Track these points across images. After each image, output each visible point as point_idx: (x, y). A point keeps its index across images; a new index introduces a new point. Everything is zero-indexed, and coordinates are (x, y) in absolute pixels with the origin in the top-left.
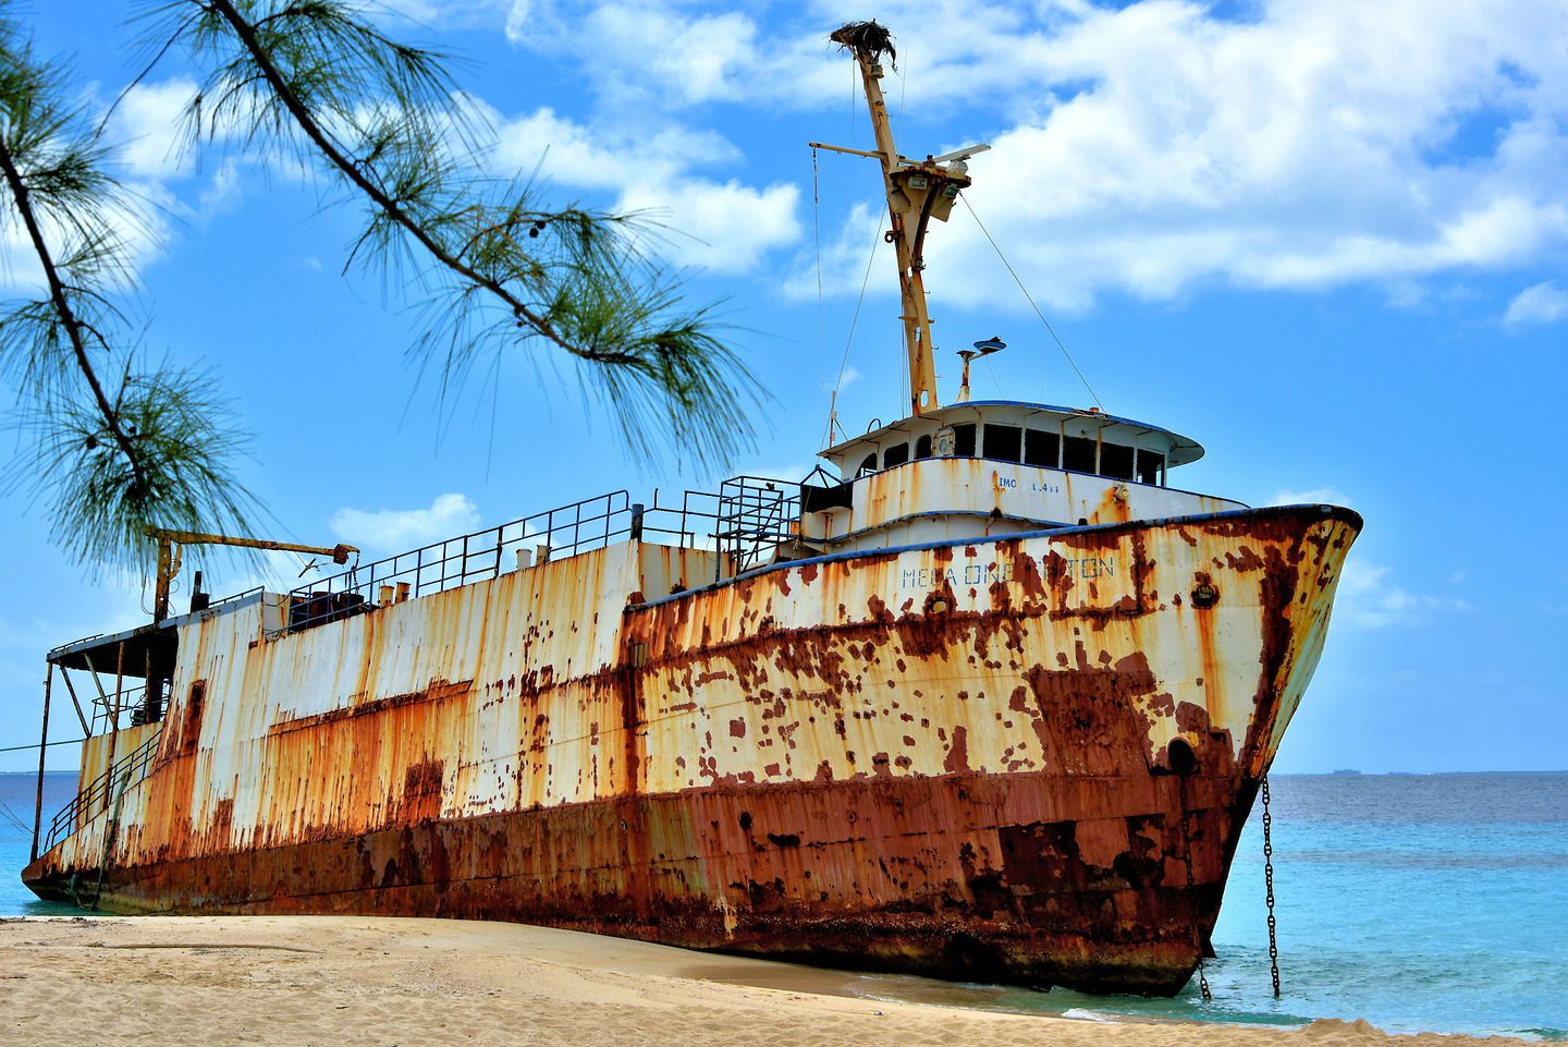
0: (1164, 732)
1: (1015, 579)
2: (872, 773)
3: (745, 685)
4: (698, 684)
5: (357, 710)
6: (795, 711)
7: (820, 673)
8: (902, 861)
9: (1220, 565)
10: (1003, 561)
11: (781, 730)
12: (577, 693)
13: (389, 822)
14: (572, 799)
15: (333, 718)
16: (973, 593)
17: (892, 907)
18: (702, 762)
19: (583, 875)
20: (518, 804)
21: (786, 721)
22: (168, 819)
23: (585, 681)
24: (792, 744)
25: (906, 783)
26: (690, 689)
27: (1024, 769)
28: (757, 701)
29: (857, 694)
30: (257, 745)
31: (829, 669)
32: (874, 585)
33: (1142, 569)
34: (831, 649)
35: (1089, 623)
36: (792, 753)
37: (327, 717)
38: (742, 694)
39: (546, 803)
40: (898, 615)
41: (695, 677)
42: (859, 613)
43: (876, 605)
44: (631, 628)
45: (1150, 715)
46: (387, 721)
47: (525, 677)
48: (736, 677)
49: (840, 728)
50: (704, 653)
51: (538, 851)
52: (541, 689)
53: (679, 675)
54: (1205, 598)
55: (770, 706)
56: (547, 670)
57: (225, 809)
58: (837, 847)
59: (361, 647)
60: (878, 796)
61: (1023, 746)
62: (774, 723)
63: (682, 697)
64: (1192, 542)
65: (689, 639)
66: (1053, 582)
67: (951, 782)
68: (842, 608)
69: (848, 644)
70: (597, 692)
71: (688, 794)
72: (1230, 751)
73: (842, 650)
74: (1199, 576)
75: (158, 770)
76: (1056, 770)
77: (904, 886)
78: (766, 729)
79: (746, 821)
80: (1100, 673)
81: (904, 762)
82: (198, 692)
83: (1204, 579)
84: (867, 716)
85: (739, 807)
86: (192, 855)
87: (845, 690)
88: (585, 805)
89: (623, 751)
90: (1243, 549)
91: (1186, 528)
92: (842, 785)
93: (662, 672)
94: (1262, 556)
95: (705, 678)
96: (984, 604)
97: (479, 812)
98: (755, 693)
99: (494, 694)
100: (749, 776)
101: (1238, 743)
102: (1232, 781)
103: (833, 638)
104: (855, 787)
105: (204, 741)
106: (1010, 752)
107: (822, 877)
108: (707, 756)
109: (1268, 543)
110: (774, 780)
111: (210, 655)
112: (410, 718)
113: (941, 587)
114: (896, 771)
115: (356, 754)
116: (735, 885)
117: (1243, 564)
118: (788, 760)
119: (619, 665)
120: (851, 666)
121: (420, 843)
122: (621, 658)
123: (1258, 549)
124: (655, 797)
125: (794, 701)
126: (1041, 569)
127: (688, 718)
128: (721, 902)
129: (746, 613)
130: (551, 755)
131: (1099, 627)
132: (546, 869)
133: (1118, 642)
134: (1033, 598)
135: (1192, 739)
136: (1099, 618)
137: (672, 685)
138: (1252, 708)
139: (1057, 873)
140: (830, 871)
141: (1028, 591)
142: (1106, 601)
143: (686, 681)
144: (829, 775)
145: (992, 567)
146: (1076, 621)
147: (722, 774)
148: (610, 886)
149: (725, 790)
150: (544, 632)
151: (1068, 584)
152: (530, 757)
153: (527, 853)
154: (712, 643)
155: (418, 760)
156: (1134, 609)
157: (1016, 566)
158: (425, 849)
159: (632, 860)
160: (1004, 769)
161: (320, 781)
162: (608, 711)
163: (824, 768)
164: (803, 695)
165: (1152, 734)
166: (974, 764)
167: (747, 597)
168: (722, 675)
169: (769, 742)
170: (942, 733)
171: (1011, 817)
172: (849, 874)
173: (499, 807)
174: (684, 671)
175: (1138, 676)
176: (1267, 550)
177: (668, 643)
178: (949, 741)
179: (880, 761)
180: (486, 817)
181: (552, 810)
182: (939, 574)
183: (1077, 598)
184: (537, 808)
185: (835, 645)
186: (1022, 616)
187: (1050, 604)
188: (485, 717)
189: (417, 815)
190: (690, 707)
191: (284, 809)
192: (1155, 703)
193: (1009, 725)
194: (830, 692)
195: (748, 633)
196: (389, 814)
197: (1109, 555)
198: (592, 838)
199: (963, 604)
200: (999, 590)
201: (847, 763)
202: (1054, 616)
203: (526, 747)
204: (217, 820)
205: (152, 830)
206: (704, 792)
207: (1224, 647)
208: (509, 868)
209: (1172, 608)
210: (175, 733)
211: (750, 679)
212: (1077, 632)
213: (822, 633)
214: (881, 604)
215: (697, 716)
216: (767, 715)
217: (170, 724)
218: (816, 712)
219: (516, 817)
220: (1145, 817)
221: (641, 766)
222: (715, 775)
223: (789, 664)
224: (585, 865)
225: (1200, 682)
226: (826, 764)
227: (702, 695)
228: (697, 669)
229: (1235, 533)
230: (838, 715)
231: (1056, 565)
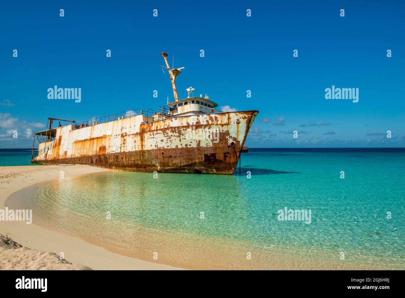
0: (230, 141)
1: (210, 120)
2: (185, 147)
3: (164, 135)
4: (155, 134)
5: (90, 139)
6: (173, 138)
7: (178, 133)
8: (188, 159)
9: (241, 118)
10: (208, 118)
11: (170, 141)
12: (131, 136)
13: (96, 154)
14: (131, 151)
15: (85, 140)
16: (203, 122)
17: (186, 166)
18: (155, 145)
19: (133, 161)
20: (120, 151)
21: (171, 140)
22: (56, 154)
23: (133, 134)
24: (172, 143)
25: (190, 148)
26: (154, 135)
27: (209, 146)
28: (166, 137)
29: (184, 136)
30: (71, 144)
31: (179, 132)
32: (187, 120)
33: (229, 118)
34: (180, 129)
35: (221, 126)
36: (172, 144)
37: (84, 140)
38: (164, 136)
39: (126, 151)
40: (191, 125)
41: (155, 133)
42: (185, 124)
43: (188, 123)
44: (142, 127)
45: (229, 139)
46: (95, 141)
47: (121, 134)
48: (163, 133)
49: (180, 140)
50: (157, 130)
51: (124, 158)
52: (125, 136)
53: (152, 133)
54: (238, 123)
55: (168, 138)
56: (125, 133)
57: (66, 153)
58: (178, 157)
59: (90, 131)
60: (185, 150)
61: (209, 143)
62: (169, 140)
63: (152, 136)
64: (237, 115)
65: (153, 128)
66: (216, 120)
67: (197, 148)
68: (182, 124)
69: (183, 129)
70: (136, 136)
71: (153, 150)
72: (240, 144)
73: (182, 129)
74: (237, 120)
75: (54, 147)
76: (214, 146)
77: (188, 162)
78: (167, 141)
79: (163, 153)
80: (222, 133)
81: (190, 145)
82: (61, 137)
83: (238, 120)
84: (185, 139)
85: (161, 152)
86: (60, 158)
87: (182, 135)
88: (133, 152)
89: (141, 144)
90: (245, 116)
91: (236, 113)
92: (180, 149)
93: (149, 133)
94: (247, 117)
95: (156, 134)
96: (205, 123)
97: (113, 153)
98: (166, 136)
99: (116, 136)
100: (164, 147)
101: (241, 143)
102: (240, 148)
103: (181, 128)
104: (182, 149)
105: (62, 143)
106: (207, 144)
107: (175, 161)
108: (156, 145)
109: (248, 115)
110: (168, 148)
111: (62, 132)
112: (100, 140)
113: (198, 121)
114: (189, 146)
115: (90, 145)
116: (160, 162)
117: (244, 118)
118: (171, 145)
119: (140, 132)
120: (183, 132)
121: (102, 157)
122: (140, 131)
123: (247, 116)
124: (146, 150)
125: (173, 137)
126: (214, 119)
127: (153, 139)
128: (157, 165)
129: (165, 124)
130: (126, 145)
131: (222, 126)
132: (126, 160)
133: (225, 129)
134: (213, 122)
135: (234, 142)
136: (222, 125)
137: (150, 135)
138: (243, 138)
139: (212, 160)
140: (176, 161)
141: (212, 121)
142: (224, 123)
143: (153, 134)
144: (178, 147)
145: (206, 118)
146: (219, 126)
147: (159, 147)
148: (138, 163)
149: (159, 149)
150: (125, 128)
151: (218, 120)
152: (123, 145)
153: (122, 158)
154: (158, 129)
155: (101, 146)
156: (228, 124)
157: (210, 118)
158: (103, 158)
159: (142, 159)
160: (206, 146)
161: (83, 149)
162: (138, 138)
163: (177, 146)
164: (174, 136)
165: (229, 141)
166: (201, 146)
167: (165, 122)
168: (160, 133)
169: (168, 143)
170: (197, 141)
171: (206, 153)
172: (179, 161)
173: (117, 152)
174: (153, 133)
175: (227, 133)
176: (248, 116)
177: (149, 129)
178: (198, 142)
179: (186, 145)
180: (115, 153)
181: (127, 152)
182: (198, 119)
183: (219, 122)
184: (124, 152)
185: (181, 129)
186: (211, 125)
187: (215, 123)
188: (114, 139)
189: (101, 153)
190: (153, 138)
191: (77, 152)
192: (230, 137)
193: (207, 140)
194: (179, 135)
195: (165, 127)
196: (96, 153)
197: (224, 116)
198: (134, 156)
199: (202, 123)
200: (207, 121)
201: (181, 146)
202: (216, 125)
203: (122, 144)
204: (64, 154)
205: (53, 155)
206: (156, 150)
207: (240, 129)
208: (119, 160)
209: (233, 124)
210: (56, 143)
211: (165, 134)
212: (219, 127)
213: (179, 127)
214: (189, 123)
215: (155, 139)
216: (168, 139)
217: (56, 141)
218: (176, 138)
219: (120, 153)
220: (226, 153)
221: (144, 146)
222: (158, 147)
223: (172, 131)
224: (133, 160)
225: (236, 134)
226: (177, 145)
227: (156, 136)
228: (155, 132)
229: (243, 114)
230: (180, 139)
231: (216, 118)
